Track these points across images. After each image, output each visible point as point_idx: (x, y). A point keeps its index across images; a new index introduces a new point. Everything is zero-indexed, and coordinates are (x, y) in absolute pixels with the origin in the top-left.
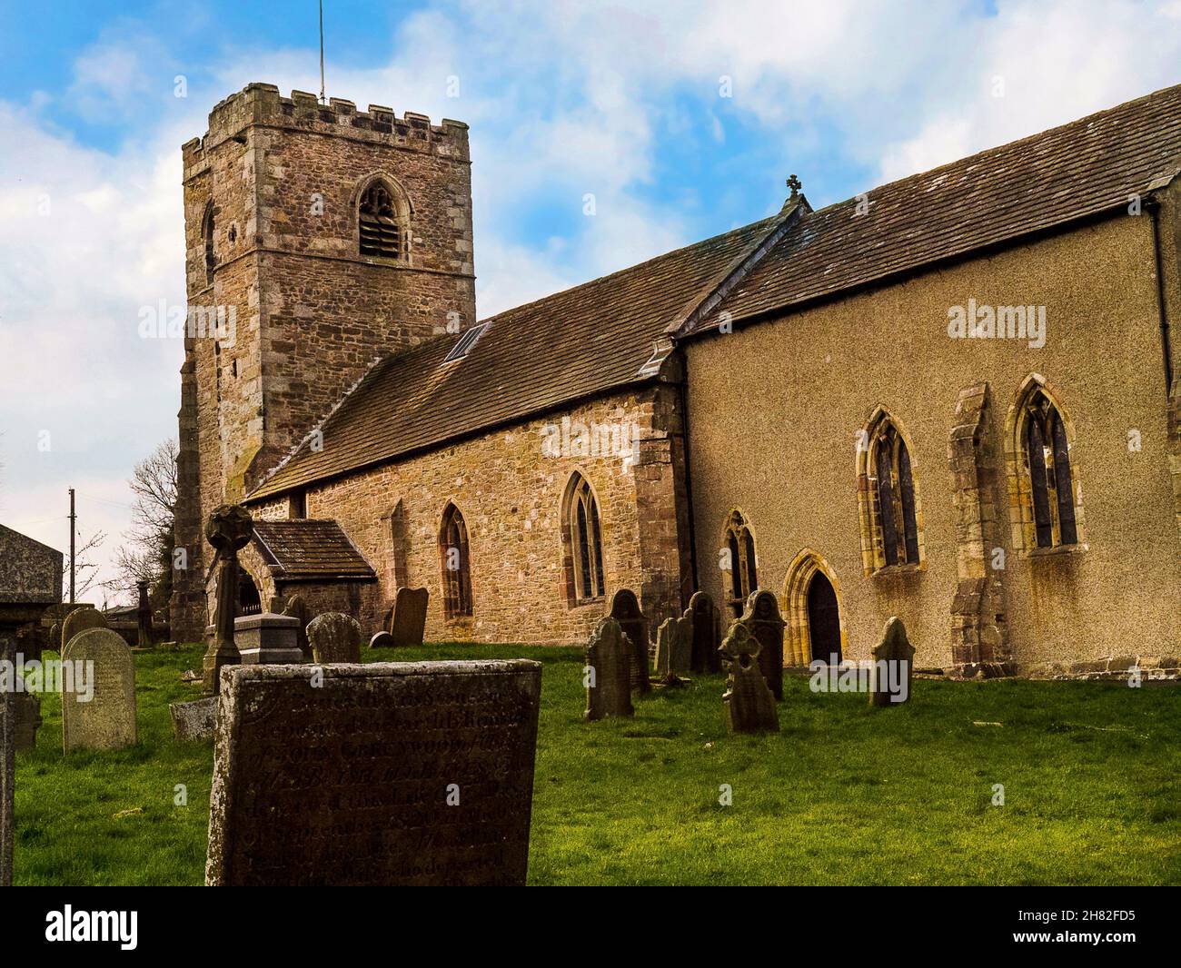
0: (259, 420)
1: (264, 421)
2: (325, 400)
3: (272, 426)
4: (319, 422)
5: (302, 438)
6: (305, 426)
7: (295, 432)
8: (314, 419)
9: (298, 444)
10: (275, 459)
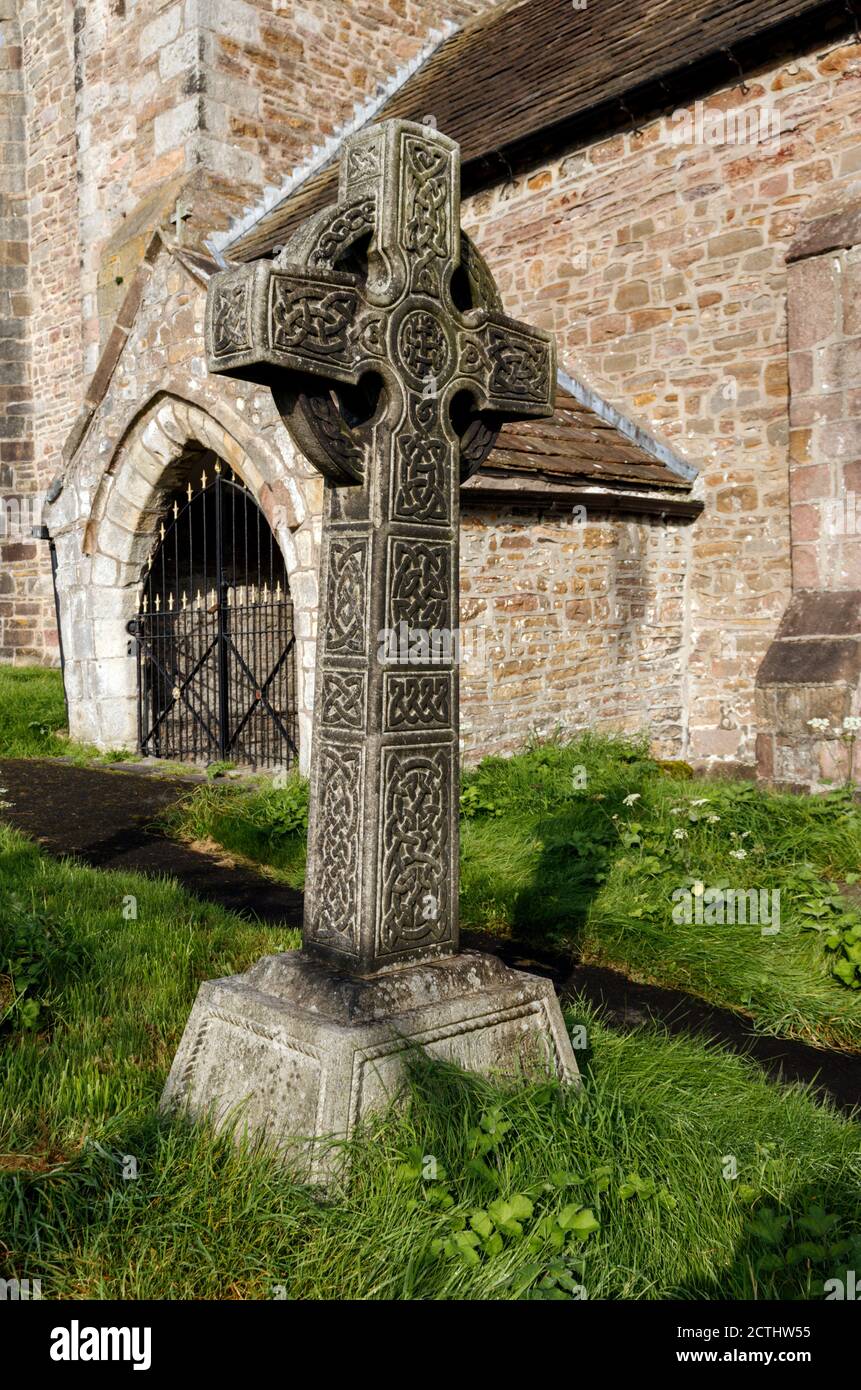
0: (186, 110)
1: (201, 107)
2: (341, 93)
3: (220, 124)
4: (328, 139)
5: (288, 170)
6: (295, 143)
7: (275, 152)
8: (317, 130)
9: (280, 184)
10: (226, 210)
